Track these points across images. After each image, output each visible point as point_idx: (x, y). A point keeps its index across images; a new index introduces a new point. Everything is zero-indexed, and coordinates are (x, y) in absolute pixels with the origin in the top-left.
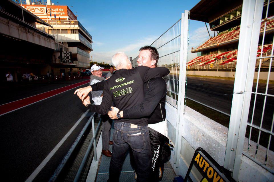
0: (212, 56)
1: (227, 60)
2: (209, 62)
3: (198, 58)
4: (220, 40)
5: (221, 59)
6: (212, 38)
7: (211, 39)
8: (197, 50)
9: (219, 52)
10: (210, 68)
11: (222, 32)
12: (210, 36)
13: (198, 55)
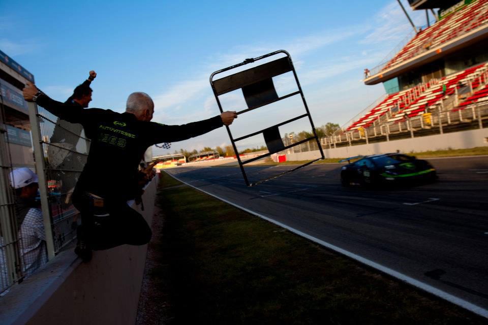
0: (429, 87)
1: (473, 92)
2: (422, 108)
3: (390, 97)
4: (444, 36)
5: (456, 92)
6: (421, 32)
7: (418, 34)
8: (381, 74)
9: (448, 71)
10: (425, 125)
11: (447, 11)
12: (413, 25)
13: (388, 91)
